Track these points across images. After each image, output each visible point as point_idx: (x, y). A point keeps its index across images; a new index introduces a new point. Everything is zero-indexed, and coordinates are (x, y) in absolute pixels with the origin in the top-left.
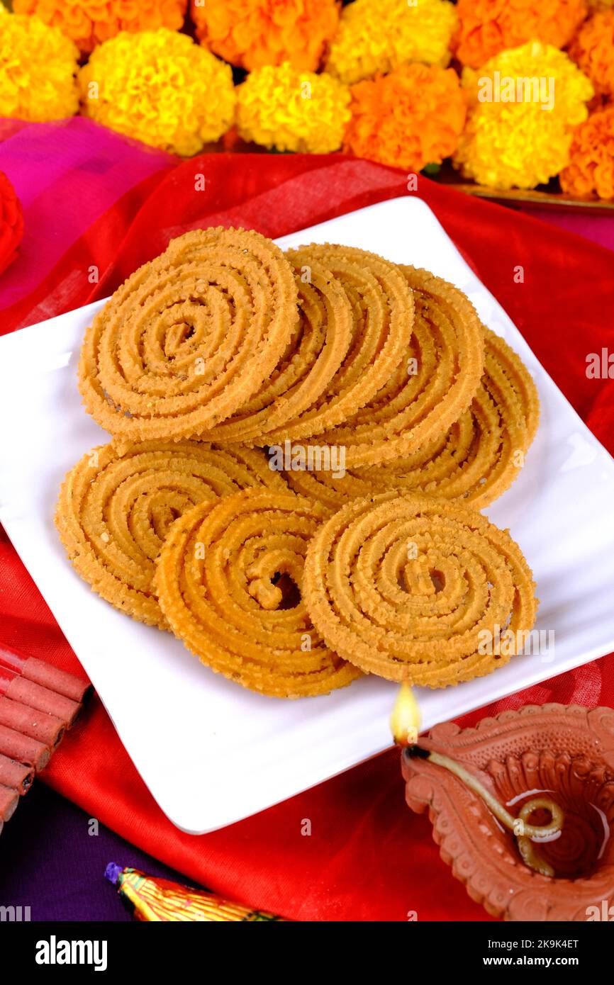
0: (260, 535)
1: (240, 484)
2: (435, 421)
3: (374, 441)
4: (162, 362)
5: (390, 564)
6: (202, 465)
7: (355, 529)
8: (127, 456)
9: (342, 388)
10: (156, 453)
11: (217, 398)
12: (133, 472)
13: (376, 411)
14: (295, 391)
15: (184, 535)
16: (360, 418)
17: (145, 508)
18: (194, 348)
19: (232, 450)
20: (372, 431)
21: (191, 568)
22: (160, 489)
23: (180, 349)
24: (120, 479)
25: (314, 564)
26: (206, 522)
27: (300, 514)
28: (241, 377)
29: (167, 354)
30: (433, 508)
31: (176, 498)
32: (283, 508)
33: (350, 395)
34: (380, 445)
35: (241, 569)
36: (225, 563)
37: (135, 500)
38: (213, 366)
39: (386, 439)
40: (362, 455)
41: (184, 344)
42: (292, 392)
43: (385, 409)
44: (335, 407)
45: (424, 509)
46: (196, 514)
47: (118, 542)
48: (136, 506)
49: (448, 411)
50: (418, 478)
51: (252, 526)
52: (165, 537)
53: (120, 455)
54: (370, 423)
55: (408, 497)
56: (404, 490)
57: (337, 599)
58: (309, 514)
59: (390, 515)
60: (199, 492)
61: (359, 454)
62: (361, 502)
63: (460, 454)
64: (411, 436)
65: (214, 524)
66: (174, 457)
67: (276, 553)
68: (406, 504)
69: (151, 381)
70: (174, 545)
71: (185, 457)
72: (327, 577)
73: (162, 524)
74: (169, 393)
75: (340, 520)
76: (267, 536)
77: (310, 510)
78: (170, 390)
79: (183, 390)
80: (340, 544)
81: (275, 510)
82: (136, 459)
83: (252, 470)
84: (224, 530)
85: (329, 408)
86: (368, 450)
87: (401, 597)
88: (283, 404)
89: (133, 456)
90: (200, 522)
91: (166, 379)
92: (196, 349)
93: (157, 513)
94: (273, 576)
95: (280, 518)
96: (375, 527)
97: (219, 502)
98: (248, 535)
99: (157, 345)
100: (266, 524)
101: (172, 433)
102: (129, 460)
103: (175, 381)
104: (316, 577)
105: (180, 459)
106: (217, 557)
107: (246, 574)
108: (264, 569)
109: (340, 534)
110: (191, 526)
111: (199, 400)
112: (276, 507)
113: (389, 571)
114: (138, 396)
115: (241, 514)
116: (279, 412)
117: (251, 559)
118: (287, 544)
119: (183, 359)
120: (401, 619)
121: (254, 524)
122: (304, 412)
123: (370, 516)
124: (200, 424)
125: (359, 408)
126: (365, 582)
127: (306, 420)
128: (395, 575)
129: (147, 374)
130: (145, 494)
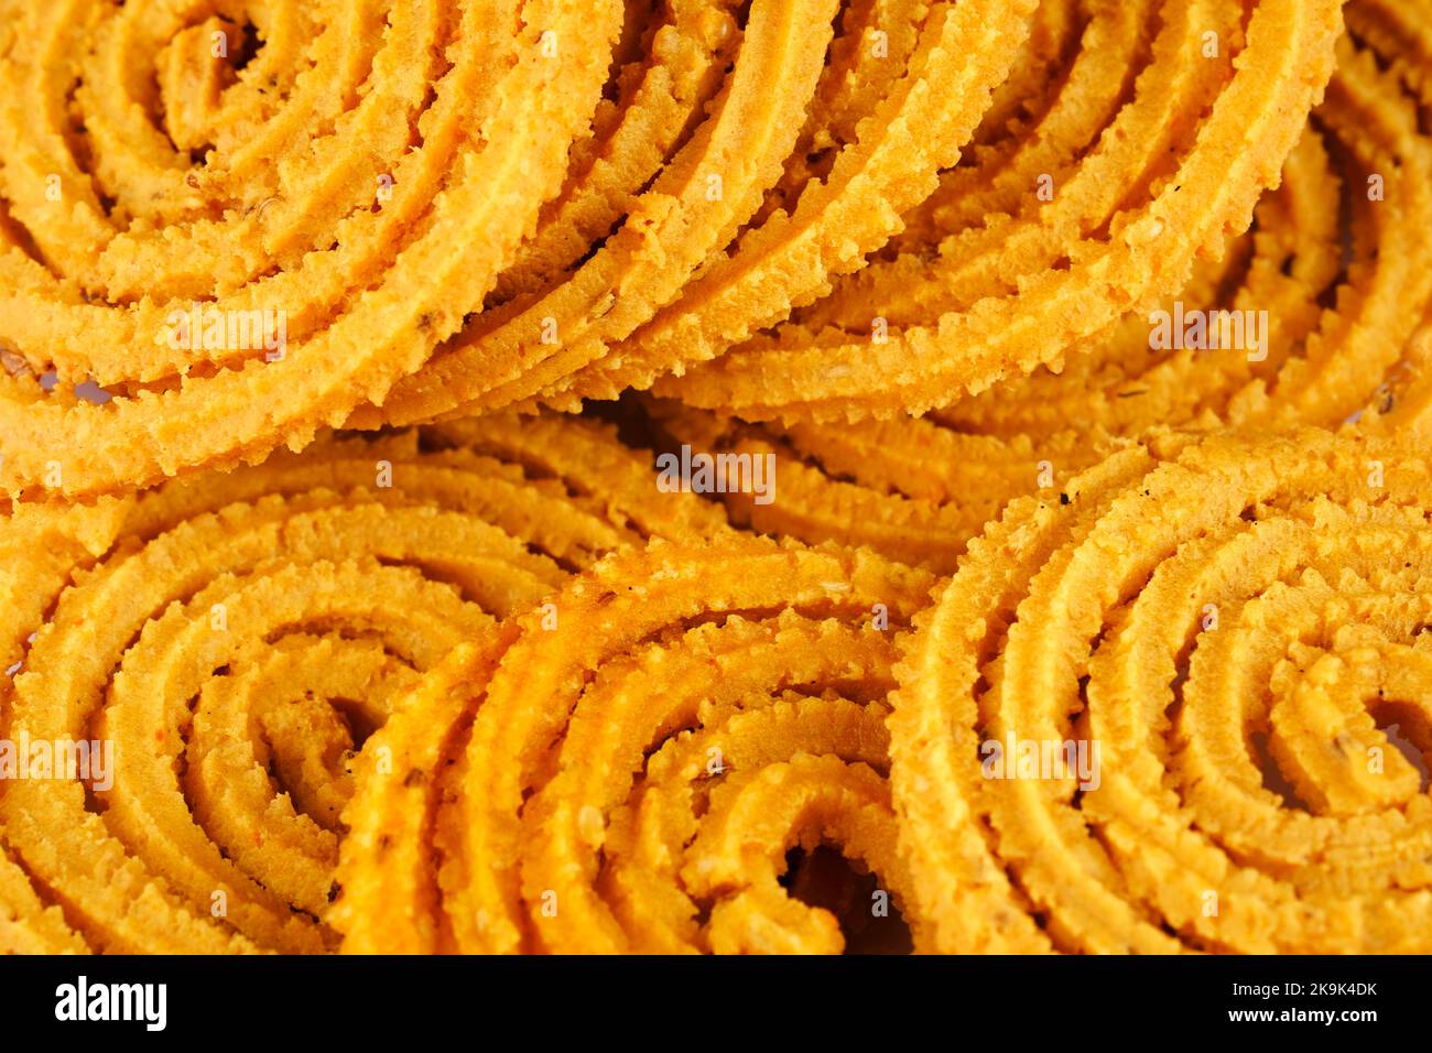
0: (692, 723)
1: (558, 552)
2: (1230, 156)
3: (1023, 282)
4: (172, 171)
5: (1214, 717)
6: (405, 516)
7: (1048, 618)
8: (122, 549)
9: (856, 112)
10: (228, 512)
11: (416, 247)
12: (159, 601)
13: (994, 171)
14: (694, 161)
15: (417, 794)
16: (941, 213)
17: (237, 726)
18: (273, 93)
19: (496, 436)
20: (1002, 246)
21: (473, 915)
22: (273, 639)
23: (228, 111)
24: (116, 640)
25: (934, 788)
26: (485, 723)
27: (815, 612)
28: (488, 150)
29: (181, 140)
30: (1297, 473)
31: (341, 660)
32: (745, 604)
33: (898, 128)
34: (1047, 289)
35: (662, 871)
36: (594, 864)
37: (193, 704)
38: (366, 137)
39: (1062, 263)
40: (993, 341)
41: (234, 90)
42: (682, 165)
43: (1026, 156)
44: (857, 184)
45: (1266, 486)
46: (439, 700)
47: (168, 878)
48: (201, 724)
49: (1269, 107)
50: (1188, 383)
51: (655, 699)
52: (345, 818)
53: (97, 550)
54: (987, 218)
55: (1191, 454)
56: (1166, 439)
57: (1059, 903)
58: (844, 602)
59: (1154, 536)
60: (422, 617)
61: (981, 338)
62: (1029, 516)
63: (1311, 263)
64: (1156, 229)
65: (515, 725)
66: (296, 512)
67: (775, 775)
68: (1195, 485)
69: (149, 250)
70: (386, 842)
71: (336, 503)
72: (995, 823)
73: (313, 769)
74: (224, 274)
75: (975, 598)
76: (721, 722)
77: (844, 587)
78: (229, 264)
79: (277, 256)
80: (1007, 690)
81: (721, 620)
82: (157, 548)
83: (588, 494)
84: (559, 735)
85: (833, 196)
86: (1009, 316)
87: (1298, 838)
88: (659, 216)
89: (145, 541)
90: (462, 729)
91: (203, 227)
92: (285, 96)
93: (285, 732)
94: (785, 868)
95: (747, 644)
96: (1113, 595)
97: (512, 637)
98: (653, 733)
99: (136, 117)
100: (702, 680)
101: (277, 419)
102: (132, 561)
103: (235, 227)
104: (957, 834)
105: (320, 514)
106: (562, 846)
107: (682, 886)
108: (747, 851)
109: (990, 652)
110: (431, 752)
111: (347, 272)
112: (718, 605)
113: (1217, 743)
114: (114, 314)
115: (602, 662)
116: (655, 248)
117: (688, 823)
118: (797, 735)
119: (248, 140)
120: (1328, 924)
121: (661, 688)
122: (743, 230)
123: (1084, 557)
124: (374, 362)
125: (941, 171)
126: (1148, 810)
127: (758, 258)
128: (1245, 756)
129: (127, 229)
130: (222, 671)
